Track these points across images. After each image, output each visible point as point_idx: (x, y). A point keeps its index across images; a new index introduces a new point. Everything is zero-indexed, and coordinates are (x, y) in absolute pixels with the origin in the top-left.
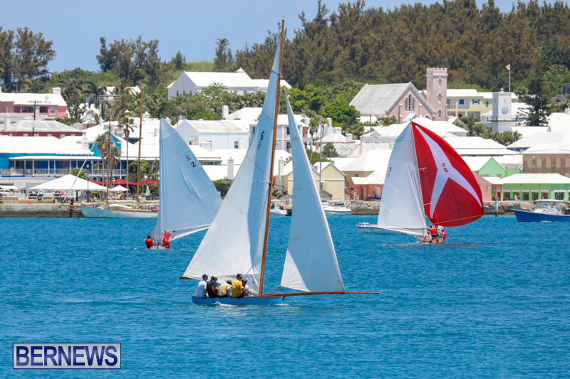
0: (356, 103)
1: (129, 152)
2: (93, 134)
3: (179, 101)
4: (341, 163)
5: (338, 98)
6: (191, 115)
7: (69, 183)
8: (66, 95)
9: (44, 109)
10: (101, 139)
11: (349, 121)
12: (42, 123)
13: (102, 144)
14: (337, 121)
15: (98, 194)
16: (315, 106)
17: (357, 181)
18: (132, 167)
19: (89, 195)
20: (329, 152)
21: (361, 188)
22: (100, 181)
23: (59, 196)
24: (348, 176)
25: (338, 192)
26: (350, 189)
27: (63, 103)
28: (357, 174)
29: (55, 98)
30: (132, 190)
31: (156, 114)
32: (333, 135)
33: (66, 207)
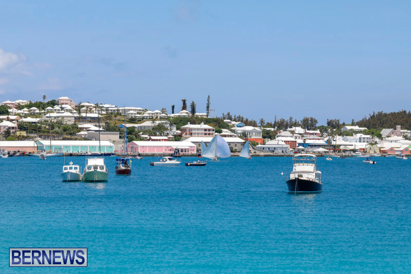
0: (381, 133)
1: (333, 143)
2: (326, 139)
3: (344, 132)
4: (378, 145)
5: (377, 132)
6: (347, 135)
7: (321, 150)
8: (320, 131)
9: (316, 134)
10: (328, 140)
11: (380, 136)
12: (315, 137)
13: (328, 141)
14: (377, 136)
15: (327, 152)
16: (373, 133)
17: (382, 149)
18: (334, 146)
19: (325, 152)
20: (376, 143)
21: (383, 151)
22: (327, 149)
23: (319, 152)
24: (380, 148)
25: (378, 152)
26: (380, 151)
27: (320, 133)
28: (382, 148)
29: (318, 132)
30: (334, 151)
31: (340, 135)
32: (377, 140)
33: (320, 155)
